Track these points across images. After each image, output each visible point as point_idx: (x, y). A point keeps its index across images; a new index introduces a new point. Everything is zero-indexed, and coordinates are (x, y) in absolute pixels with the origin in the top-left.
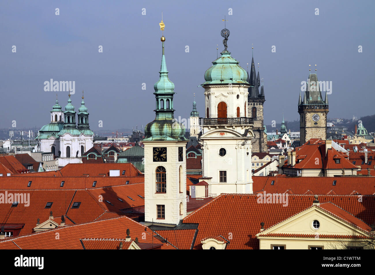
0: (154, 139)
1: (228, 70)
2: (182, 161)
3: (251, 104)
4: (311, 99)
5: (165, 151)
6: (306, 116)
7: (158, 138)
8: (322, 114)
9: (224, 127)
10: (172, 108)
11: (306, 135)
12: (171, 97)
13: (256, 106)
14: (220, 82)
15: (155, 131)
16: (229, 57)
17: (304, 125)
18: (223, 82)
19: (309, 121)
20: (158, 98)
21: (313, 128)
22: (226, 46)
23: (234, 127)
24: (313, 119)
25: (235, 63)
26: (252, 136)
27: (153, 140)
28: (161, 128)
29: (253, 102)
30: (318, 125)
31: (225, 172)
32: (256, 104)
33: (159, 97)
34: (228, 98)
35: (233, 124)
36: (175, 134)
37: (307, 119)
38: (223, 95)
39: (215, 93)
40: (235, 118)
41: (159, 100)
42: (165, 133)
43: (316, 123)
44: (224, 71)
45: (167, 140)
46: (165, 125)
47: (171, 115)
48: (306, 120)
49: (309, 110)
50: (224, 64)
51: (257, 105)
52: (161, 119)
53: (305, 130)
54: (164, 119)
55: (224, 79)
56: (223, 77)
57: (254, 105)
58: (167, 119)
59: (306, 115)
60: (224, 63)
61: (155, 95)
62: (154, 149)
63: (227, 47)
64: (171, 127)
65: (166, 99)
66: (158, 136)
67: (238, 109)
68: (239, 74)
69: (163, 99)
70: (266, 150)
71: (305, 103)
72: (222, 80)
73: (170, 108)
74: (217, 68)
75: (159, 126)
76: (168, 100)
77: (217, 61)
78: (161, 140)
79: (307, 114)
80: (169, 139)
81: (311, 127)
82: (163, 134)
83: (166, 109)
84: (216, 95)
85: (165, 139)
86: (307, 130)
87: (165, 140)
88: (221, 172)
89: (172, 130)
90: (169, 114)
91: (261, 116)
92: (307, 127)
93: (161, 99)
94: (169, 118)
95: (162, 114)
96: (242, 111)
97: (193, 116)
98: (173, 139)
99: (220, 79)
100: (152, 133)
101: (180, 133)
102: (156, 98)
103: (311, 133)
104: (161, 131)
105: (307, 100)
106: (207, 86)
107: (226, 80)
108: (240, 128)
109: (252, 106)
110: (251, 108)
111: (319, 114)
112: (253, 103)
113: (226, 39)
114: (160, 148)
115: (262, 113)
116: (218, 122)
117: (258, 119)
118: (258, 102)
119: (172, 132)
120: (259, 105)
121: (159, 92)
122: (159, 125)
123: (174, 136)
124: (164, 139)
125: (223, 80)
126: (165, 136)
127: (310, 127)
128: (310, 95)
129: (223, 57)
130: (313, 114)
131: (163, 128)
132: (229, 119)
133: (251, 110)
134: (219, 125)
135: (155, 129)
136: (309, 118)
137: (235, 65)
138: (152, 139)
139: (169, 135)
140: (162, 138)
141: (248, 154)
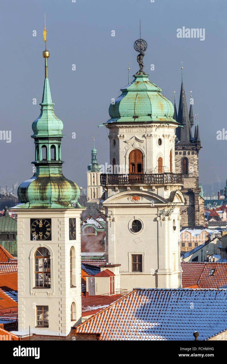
0: (32, 205)
1: (144, 101)
2: (75, 239)
3: (180, 153)
5: (48, 225)
7: (38, 204)
9: (139, 187)
10: (59, 160)
12: (57, 142)
13: (187, 156)
14: (133, 120)
15: (34, 194)
16: (146, 82)
18: (137, 120)
20: (39, 144)
22: (141, 65)
23: (154, 188)
25: (155, 91)
26: (181, 202)
27: (30, 208)
28: (42, 189)
29: (183, 149)
31: (140, 257)
32: (187, 153)
33: (40, 141)
34: (144, 144)
35: (152, 183)
36: (63, 199)
38: (136, 139)
39: (125, 136)
40: (156, 174)
41: (40, 146)
42: (49, 197)
44: (138, 103)
45: (51, 208)
46: (49, 184)
47: (57, 169)
50: (139, 93)
51: (189, 154)
52: (43, 176)
54: (48, 176)
55: (138, 115)
56: (137, 113)
57: (185, 154)
58: (51, 175)
60: (138, 91)
61: (34, 139)
62: (32, 220)
63: (143, 66)
64: (57, 187)
65: (50, 145)
66: (38, 202)
67: (160, 160)
68: (162, 107)
69: (45, 144)
70: (202, 223)
72: (135, 117)
73: (57, 159)
74: (129, 98)
75: (40, 186)
76: (53, 147)
77: (128, 88)
78: (43, 207)
80: (54, 205)
82: (46, 199)
83: (50, 160)
84: (125, 139)
85: (49, 205)
87: (49, 208)
88: (134, 256)
89: (59, 192)
90: (55, 168)
91: (194, 172)
93: (43, 144)
94: (55, 174)
95: (45, 168)
96: (166, 163)
97: (92, 171)
98: (61, 206)
99: (132, 115)
100: (29, 197)
101: (71, 196)
102: (36, 144)
104: (43, 193)
106: (113, 126)
107: (141, 116)
108: (163, 189)
109: (182, 156)
110: (180, 159)
112: (182, 152)
113: (141, 55)
114: (40, 219)
115: (196, 167)
116: (129, 180)
117: (190, 176)
118: (190, 149)
119: (59, 195)
120: (193, 154)
121: (40, 134)
122: (40, 184)
123: (63, 201)
124: (47, 205)
125: (137, 117)
126: (48, 201)
129: (138, 82)
131: (45, 189)
132: (146, 176)
133: (180, 161)
134: (130, 185)
135: (33, 191)
137: (156, 93)
138: (29, 206)
139: (55, 200)
140: (45, 205)
141: (175, 228)
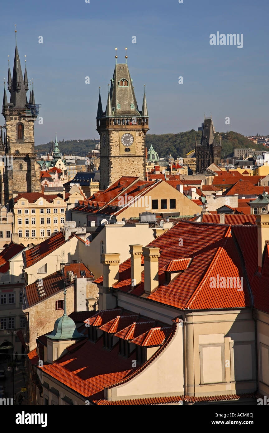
4: (119, 109)
6: (112, 137)
8: (137, 134)
11: (111, 169)
13: (23, 121)
17: (108, 153)
19: (115, 145)
21: (123, 158)
24: (123, 142)
29: (19, 114)
30: (132, 152)
37: (113, 143)
43: (127, 150)
48: (111, 144)
49: (117, 127)
53: (109, 160)
57: (20, 119)
59: (111, 135)
70: (39, 188)
71: (110, 114)
79: (113, 134)
81: (120, 156)
86: (112, 160)
91: (30, 137)
92: (112, 157)
103: (120, 167)
105: (113, 110)
109: (17, 121)
110: (15, 124)
111: (133, 133)
112: (17, 117)
115: (32, 132)
117: (26, 141)
127: (118, 156)
128: (117, 101)
130: (122, 133)
133: (15, 127)
136: (116, 140)
